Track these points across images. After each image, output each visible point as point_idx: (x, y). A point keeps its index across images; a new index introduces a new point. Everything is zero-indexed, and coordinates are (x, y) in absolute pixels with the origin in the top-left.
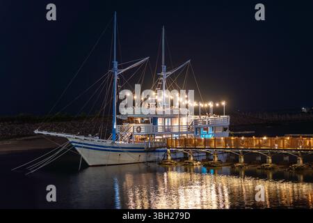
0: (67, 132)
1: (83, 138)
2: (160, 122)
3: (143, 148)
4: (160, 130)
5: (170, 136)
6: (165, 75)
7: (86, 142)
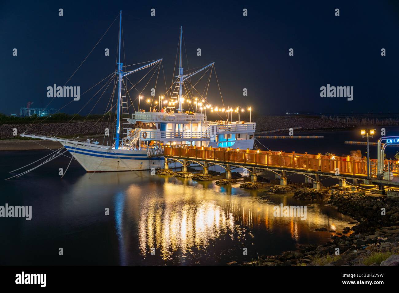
0: (58, 136)
1: (76, 142)
2: (169, 128)
3: (146, 155)
4: (168, 136)
5: (180, 143)
6: (182, 78)
7: (80, 147)
